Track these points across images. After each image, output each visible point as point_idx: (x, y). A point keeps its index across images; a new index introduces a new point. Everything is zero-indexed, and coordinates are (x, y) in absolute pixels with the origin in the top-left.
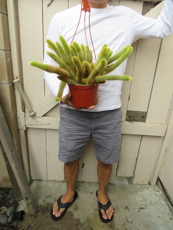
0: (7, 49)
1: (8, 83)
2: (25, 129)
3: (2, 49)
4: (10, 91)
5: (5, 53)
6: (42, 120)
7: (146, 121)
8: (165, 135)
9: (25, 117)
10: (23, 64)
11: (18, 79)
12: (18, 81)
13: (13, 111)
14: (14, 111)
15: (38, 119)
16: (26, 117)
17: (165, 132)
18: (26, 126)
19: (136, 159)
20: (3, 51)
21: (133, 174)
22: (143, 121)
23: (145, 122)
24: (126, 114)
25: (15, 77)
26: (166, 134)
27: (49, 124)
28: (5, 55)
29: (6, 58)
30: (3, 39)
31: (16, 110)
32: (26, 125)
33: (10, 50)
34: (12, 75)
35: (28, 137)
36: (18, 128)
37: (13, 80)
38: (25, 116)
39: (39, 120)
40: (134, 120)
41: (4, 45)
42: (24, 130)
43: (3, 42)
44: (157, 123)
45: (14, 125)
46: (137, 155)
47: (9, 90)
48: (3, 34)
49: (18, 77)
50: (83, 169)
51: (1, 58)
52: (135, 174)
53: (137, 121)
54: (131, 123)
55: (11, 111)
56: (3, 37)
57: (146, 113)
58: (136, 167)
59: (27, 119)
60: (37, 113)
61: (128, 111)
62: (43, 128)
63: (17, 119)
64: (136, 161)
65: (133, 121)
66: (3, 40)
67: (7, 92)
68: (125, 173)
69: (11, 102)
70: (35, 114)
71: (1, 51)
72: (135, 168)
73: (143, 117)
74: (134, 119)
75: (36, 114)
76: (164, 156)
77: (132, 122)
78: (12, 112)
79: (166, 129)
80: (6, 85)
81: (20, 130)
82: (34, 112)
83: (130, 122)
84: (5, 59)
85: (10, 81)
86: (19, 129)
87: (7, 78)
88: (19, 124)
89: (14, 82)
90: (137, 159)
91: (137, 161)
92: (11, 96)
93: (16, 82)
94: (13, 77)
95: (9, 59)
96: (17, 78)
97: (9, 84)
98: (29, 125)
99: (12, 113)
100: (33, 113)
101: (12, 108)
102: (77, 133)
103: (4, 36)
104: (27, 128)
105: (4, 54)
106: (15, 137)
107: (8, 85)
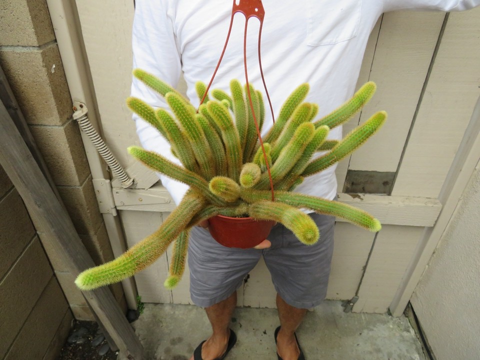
0: (46, 42)
1: (60, 124)
2: (115, 214)
3: (31, 45)
4: (70, 141)
5: (42, 53)
6: (150, 195)
7: (393, 193)
8: (435, 225)
9: (112, 191)
10: (92, 70)
11: (85, 110)
12: (84, 113)
13: (84, 182)
14: (85, 180)
15: (141, 193)
16: (114, 189)
17: (436, 219)
18: (116, 207)
19: (362, 268)
20: (36, 50)
21: (355, 295)
22: (385, 192)
23: (389, 194)
24: (346, 179)
25: (76, 105)
26: (436, 222)
27: (167, 203)
28: (41, 60)
29: (48, 67)
30: (30, 18)
31: (89, 175)
32: (117, 205)
33: (56, 41)
34: (69, 100)
35: (125, 226)
36: (99, 211)
37: (74, 112)
38: (112, 187)
39: (144, 194)
40: (364, 191)
41: (36, 33)
42: (114, 217)
43: (31, 26)
44: (419, 197)
45: (88, 211)
46: (366, 260)
47: (66, 140)
48: (28, 5)
49: (83, 105)
50: (247, 285)
51: (33, 65)
52: (359, 295)
53: (370, 192)
54: (357, 199)
55: (78, 184)
56: (29, 14)
57: (394, 175)
58: (362, 283)
59: (117, 193)
60: (138, 181)
61: (349, 172)
62: (155, 210)
63: (95, 195)
64: (362, 272)
65: (361, 192)
66: (31, 21)
67: (61, 143)
68: (337, 294)
69: (75, 163)
70: (133, 184)
71: (31, 48)
72: (360, 283)
73: (386, 183)
74: (363, 188)
75: (135, 182)
76: (428, 264)
77: (359, 197)
78: (81, 185)
79: (439, 213)
80: (57, 128)
81: (104, 215)
82: (132, 180)
83: (354, 197)
84: (44, 69)
85: (66, 116)
86: (102, 214)
87: (55, 112)
88: (99, 204)
89: (75, 118)
90: (365, 268)
91: (364, 272)
92: (72, 151)
93: (81, 118)
94: (72, 104)
95: (54, 66)
96: (81, 106)
97: (63, 125)
98: (124, 205)
99: (81, 188)
100: (128, 183)
101: (79, 176)
102: (228, 255)
103: (30, 11)
104: (118, 212)
105: (39, 56)
106: (96, 234)
107: (62, 128)
